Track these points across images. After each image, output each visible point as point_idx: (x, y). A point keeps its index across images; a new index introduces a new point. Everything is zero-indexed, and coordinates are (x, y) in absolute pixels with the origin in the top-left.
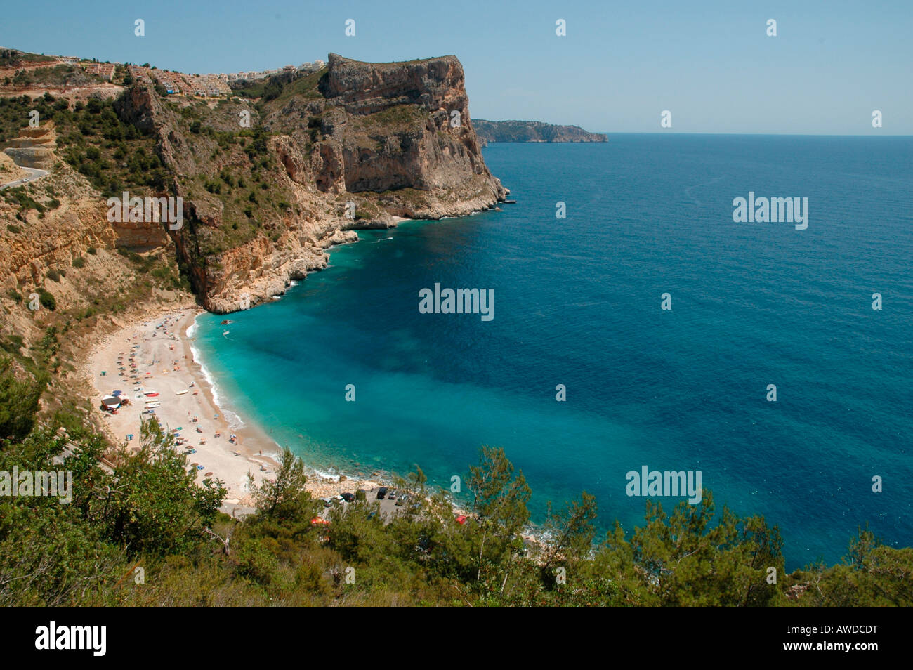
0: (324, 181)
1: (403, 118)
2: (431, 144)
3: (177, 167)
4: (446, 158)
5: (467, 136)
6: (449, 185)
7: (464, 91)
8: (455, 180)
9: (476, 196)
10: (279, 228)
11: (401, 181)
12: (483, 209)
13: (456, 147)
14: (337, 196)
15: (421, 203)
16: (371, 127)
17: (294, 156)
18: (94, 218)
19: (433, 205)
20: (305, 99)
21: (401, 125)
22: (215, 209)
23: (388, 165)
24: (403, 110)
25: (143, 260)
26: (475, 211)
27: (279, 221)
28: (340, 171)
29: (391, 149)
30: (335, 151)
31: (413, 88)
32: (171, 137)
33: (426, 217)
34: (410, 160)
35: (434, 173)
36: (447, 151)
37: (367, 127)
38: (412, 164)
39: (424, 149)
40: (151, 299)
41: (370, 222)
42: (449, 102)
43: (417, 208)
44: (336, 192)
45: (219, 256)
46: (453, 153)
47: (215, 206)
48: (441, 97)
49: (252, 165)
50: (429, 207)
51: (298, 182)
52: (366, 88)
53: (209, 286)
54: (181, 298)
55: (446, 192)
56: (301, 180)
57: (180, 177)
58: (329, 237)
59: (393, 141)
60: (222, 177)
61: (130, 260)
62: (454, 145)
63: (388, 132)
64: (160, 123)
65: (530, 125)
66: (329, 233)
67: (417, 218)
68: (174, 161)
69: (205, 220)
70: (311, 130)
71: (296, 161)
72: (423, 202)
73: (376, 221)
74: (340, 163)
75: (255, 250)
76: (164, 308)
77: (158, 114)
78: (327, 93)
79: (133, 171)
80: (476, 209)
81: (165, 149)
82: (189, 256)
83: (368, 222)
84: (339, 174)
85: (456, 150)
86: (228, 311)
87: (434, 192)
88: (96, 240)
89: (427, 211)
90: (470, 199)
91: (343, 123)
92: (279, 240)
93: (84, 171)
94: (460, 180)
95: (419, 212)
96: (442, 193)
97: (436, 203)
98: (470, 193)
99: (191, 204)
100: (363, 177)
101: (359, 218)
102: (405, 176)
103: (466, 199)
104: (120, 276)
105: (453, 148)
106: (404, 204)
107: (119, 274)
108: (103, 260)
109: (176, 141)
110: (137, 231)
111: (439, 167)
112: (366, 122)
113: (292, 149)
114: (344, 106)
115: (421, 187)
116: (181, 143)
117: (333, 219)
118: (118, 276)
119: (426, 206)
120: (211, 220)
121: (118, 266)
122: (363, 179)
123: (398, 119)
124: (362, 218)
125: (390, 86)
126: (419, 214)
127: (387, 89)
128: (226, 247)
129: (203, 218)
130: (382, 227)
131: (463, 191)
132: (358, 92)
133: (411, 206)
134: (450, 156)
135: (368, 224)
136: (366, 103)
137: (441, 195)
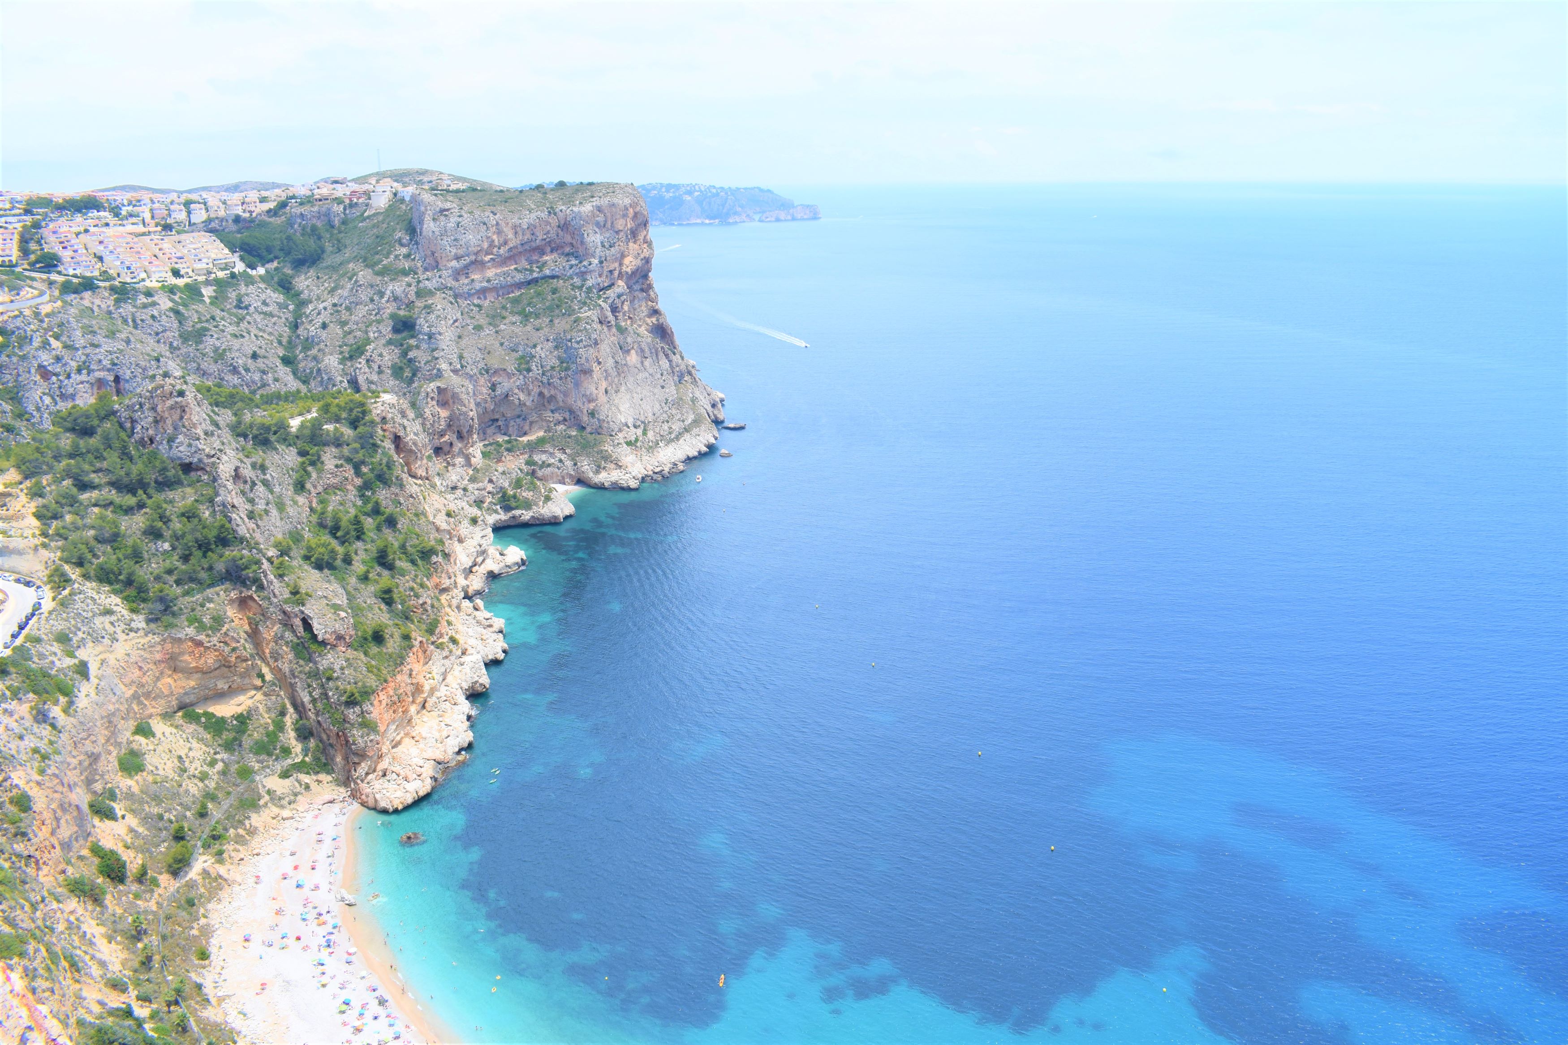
0: (446, 448)
1: (558, 306)
3: (260, 539)
4: (632, 371)
5: (658, 320)
6: (642, 418)
7: (650, 244)
8: (650, 408)
9: (687, 430)
10: (433, 606)
11: (565, 420)
12: (700, 452)
13: (647, 350)
14: (471, 472)
15: (604, 460)
16: (502, 327)
17: (412, 436)
18: (140, 668)
19: (623, 460)
20: (380, 278)
21: (556, 321)
22: (342, 613)
24: (553, 292)
25: (227, 723)
26: (689, 459)
28: (471, 427)
29: (542, 367)
30: (464, 397)
32: (237, 477)
33: (616, 486)
34: (578, 385)
35: (617, 401)
36: (633, 358)
37: (495, 326)
38: (583, 391)
39: (599, 363)
40: (262, 802)
41: (531, 514)
42: (629, 270)
43: (599, 469)
44: (468, 463)
45: (366, 707)
46: (642, 359)
48: (617, 265)
49: (358, 482)
50: (618, 467)
51: (421, 478)
52: (487, 254)
53: (356, 760)
54: (307, 787)
55: (639, 432)
56: (424, 474)
58: (480, 566)
59: (545, 354)
60: (322, 525)
61: (206, 728)
62: (643, 345)
63: (536, 336)
64: (213, 452)
66: (480, 560)
67: (601, 487)
68: (251, 525)
69: (331, 638)
70: (399, 336)
71: (415, 444)
72: (607, 458)
73: (542, 511)
74: (471, 413)
75: (413, 673)
76: (285, 815)
77: (206, 434)
79: (185, 558)
80: (691, 455)
82: (311, 706)
83: (526, 515)
84: (470, 432)
85: (647, 354)
86: (399, 806)
87: (621, 436)
88: (146, 705)
89: (614, 475)
90: (677, 438)
92: (437, 632)
93: (105, 577)
94: (657, 406)
95: (603, 477)
96: (632, 434)
97: (628, 457)
98: (677, 427)
99: (303, 612)
100: (497, 417)
101: (513, 509)
102: (571, 412)
103: (672, 440)
104: (200, 769)
105: (642, 351)
106: (575, 464)
107: (197, 764)
108: (165, 746)
109: (245, 482)
110: (211, 675)
111: (623, 388)
112: (493, 317)
113: (406, 422)
114: (451, 289)
115: (600, 430)
116: (254, 484)
117: (483, 533)
118: (196, 767)
119: (613, 466)
120: (340, 638)
121: (190, 749)
122: (497, 420)
123: (550, 309)
124: (517, 508)
125: (527, 247)
126: (603, 481)
127: (520, 253)
128: (374, 684)
129: (327, 636)
130: (553, 521)
131: (666, 426)
132: (473, 263)
133: (586, 467)
134: (639, 366)
135: (528, 517)
136: (489, 281)
137: (633, 439)
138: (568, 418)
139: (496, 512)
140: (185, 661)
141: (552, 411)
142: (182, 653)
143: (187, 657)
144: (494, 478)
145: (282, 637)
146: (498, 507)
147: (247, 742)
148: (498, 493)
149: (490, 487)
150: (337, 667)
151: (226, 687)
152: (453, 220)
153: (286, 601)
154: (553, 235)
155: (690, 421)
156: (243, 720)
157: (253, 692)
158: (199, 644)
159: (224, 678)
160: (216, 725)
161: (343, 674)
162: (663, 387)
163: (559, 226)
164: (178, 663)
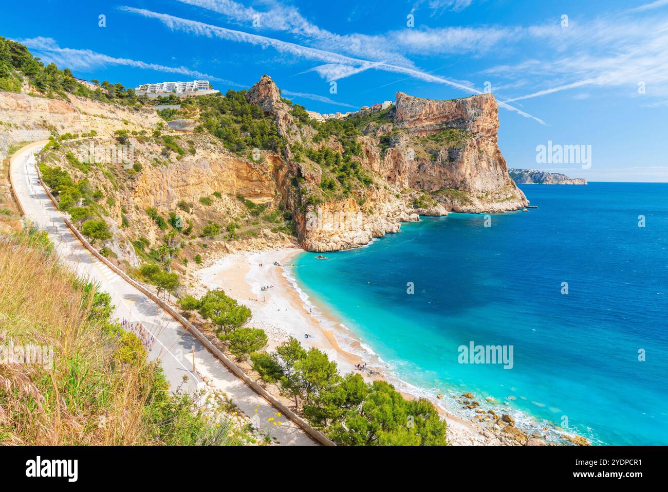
0: (393, 177)
1: (452, 137)
2: (473, 158)
3: (289, 139)
4: (483, 169)
5: (499, 155)
6: (486, 190)
8: (490, 187)
9: (507, 199)
10: (364, 196)
11: (450, 184)
12: (513, 209)
13: (491, 162)
14: (402, 189)
16: (426, 144)
17: (374, 152)
18: (222, 168)
19: (475, 202)
20: (378, 124)
21: (450, 143)
22: (316, 170)
23: (440, 171)
24: (451, 133)
25: (255, 206)
26: (507, 210)
27: (364, 190)
28: (405, 170)
29: (442, 160)
30: (403, 155)
31: (459, 117)
32: (285, 118)
33: (469, 211)
34: (457, 168)
35: (475, 180)
36: (484, 164)
37: (424, 144)
38: (459, 171)
39: (468, 160)
40: (260, 236)
41: (427, 211)
42: (486, 128)
43: (462, 204)
44: (402, 185)
45: (318, 207)
46: (489, 165)
47: (317, 169)
48: (481, 125)
49: (344, 150)
50: (471, 204)
52: (424, 116)
54: (283, 238)
55: (484, 194)
57: (290, 145)
58: (397, 216)
59: (444, 154)
61: (246, 205)
62: (490, 160)
63: (440, 148)
64: (278, 108)
65: (526, 172)
66: (398, 213)
67: (462, 212)
68: (287, 134)
69: (308, 177)
71: (375, 155)
72: (466, 200)
73: (432, 210)
74: (405, 165)
75: (345, 207)
76: (269, 244)
77: (277, 101)
78: (395, 120)
79: (254, 137)
80: (508, 209)
81: (280, 125)
82: (293, 205)
84: (404, 174)
85: (492, 164)
86: (322, 250)
87: (475, 194)
88: (221, 186)
89: (469, 207)
90: (502, 201)
91: (406, 140)
92: (363, 205)
93: (218, 135)
94: (494, 187)
95: (464, 208)
96: (480, 194)
97: (477, 202)
98: (503, 197)
99: (298, 165)
100: (419, 180)
101: (418, 207)
102: (453, 181)
103: (499, 201)
104: (237, 216)
105: (489, 162)
106: (452, 202)
107: (236, 214)
108: (224, 202)
109: (289, 122)
110: (253, 183)
111: (478, 176)
112: (423, 141)
113: (372, 147)
114: (407, 129)
115: (465, 190)
116: (292, 123)
117: (401, 203)
118: (235, 215)
119: (469, 203)
120: (313, 178)
121: (235, 208)
122: (420, 182)
123: (448, 138)
124: (420, 207)
125: (441, 115)
126: (464, 209)
127: (439, 118)
128: (323, 200)
129: (306, 175)
130: (436, 215)
131: (497, 195)
132: (417, 119)
133: (457, 203)
134: (487, 169)
135: (425, 212)
136: (423, 127)
137: (480, 196)
138: (451, 183)
139: (411, 207)
140: (242, 173)
141: (444, 180)
142: (241, 169)
143: (243, 171)
144: (412, 194)
145: (288, 176)
146: (412, 206)
147: (261, 215)
148: (413, 200)
149: (409, 198)
150: (308, 189)
151: (259, 191)
152: (411, 101)
153: (292, 160)
154: (453, 111)
155: (509, 196)
156: (263, 207)
157: (271, 198)
158: (250, 166)
159: (259, 187)
160: (250, 205)
161: (310, 192)
162: (498, 180)
163: (456, 107)
164: (240, 174)
